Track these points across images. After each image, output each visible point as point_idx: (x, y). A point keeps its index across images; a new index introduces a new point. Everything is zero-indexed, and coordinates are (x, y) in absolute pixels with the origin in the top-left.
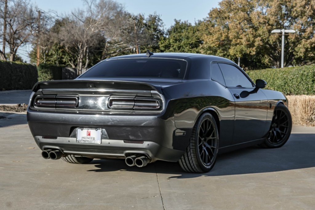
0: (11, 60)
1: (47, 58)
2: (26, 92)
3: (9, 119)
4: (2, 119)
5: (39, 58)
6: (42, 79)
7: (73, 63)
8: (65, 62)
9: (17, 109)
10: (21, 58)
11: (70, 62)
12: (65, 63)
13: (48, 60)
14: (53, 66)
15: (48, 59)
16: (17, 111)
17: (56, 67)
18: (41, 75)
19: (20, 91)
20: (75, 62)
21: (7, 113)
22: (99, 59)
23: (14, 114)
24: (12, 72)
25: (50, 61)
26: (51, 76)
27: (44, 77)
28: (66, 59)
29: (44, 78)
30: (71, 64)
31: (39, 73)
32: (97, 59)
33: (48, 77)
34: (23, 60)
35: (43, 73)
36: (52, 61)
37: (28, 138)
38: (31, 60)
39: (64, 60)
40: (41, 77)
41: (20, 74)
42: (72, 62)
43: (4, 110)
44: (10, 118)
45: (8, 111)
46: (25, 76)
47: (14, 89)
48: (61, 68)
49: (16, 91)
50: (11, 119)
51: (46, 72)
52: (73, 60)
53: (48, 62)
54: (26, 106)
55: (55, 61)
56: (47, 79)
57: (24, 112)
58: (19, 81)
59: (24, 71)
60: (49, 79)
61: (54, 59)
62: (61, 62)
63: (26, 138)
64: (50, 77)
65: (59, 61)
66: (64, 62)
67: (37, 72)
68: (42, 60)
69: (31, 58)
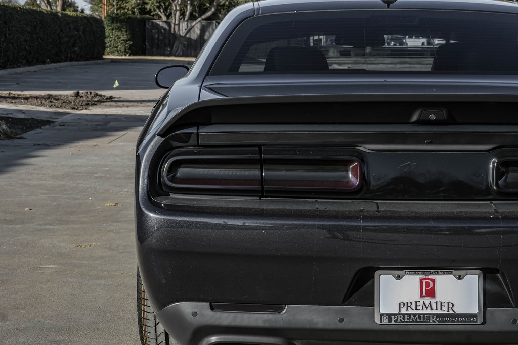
0: (59, 9)
1: (119, 3)
2: (86, 64)
3: (60, 125)
4: (47, 127)
5: (105, 3)
6: (112, 41)
7: (164, 12)
8: (150, 9)
9: (73, 103)
10: (75, 3)
11: (158, 10)
12: (150, 11)
13: (120, 8)
14: (129, 18)
15: (120, 5)
16: (73, 108)
17: (136, 19)
18: (111, 34)
19: (76, 63)
20: (167, 11)
21: (55, 113)
22: (208, 5)
23: (68, 113)
24: (62, 31)
25: (124, 8)
26: (127, 35)
27: (116, 37)
28: (151, 5)
29: (115, 40)
30: (159, 13)
31: (108, 31)
32: (205, 5)
33: (122, 38)
34: (78, 7)
35: (113, 30)
36: (128, 9)
37: (100, 177)
38: (91, 8)
39: (148, 7)
40: (111, 38)
41: (76, 33)
42: (162, 10)
43: (50, 106)
44: (62, 124)
45: (57, 107)
46: (83, 37)
47: (66, 61)
48: (143, 22)
49: (68, 63)
50: (64, 125)
51: (119, 29)
52: (164, 7)
53: (121, 11)
54: (89, 96)
55: (133, 8)
56: (120, 40)
57: (86, 109)
58: (74, 46)
59: (82, 28)
60: (124, 40)
61: (132, 4)
62: (143, 11)
63: (96, 175)
64: (125, 37)
65: (140, 8)
66: (148, 9)
67: (104, 28)
68: (110, 7)
69: (91, 4)
